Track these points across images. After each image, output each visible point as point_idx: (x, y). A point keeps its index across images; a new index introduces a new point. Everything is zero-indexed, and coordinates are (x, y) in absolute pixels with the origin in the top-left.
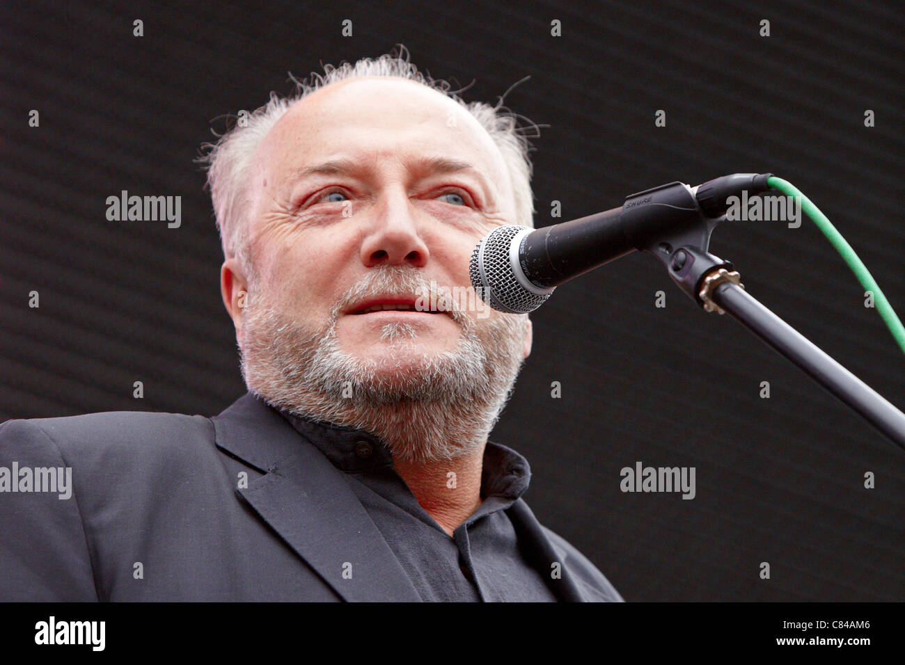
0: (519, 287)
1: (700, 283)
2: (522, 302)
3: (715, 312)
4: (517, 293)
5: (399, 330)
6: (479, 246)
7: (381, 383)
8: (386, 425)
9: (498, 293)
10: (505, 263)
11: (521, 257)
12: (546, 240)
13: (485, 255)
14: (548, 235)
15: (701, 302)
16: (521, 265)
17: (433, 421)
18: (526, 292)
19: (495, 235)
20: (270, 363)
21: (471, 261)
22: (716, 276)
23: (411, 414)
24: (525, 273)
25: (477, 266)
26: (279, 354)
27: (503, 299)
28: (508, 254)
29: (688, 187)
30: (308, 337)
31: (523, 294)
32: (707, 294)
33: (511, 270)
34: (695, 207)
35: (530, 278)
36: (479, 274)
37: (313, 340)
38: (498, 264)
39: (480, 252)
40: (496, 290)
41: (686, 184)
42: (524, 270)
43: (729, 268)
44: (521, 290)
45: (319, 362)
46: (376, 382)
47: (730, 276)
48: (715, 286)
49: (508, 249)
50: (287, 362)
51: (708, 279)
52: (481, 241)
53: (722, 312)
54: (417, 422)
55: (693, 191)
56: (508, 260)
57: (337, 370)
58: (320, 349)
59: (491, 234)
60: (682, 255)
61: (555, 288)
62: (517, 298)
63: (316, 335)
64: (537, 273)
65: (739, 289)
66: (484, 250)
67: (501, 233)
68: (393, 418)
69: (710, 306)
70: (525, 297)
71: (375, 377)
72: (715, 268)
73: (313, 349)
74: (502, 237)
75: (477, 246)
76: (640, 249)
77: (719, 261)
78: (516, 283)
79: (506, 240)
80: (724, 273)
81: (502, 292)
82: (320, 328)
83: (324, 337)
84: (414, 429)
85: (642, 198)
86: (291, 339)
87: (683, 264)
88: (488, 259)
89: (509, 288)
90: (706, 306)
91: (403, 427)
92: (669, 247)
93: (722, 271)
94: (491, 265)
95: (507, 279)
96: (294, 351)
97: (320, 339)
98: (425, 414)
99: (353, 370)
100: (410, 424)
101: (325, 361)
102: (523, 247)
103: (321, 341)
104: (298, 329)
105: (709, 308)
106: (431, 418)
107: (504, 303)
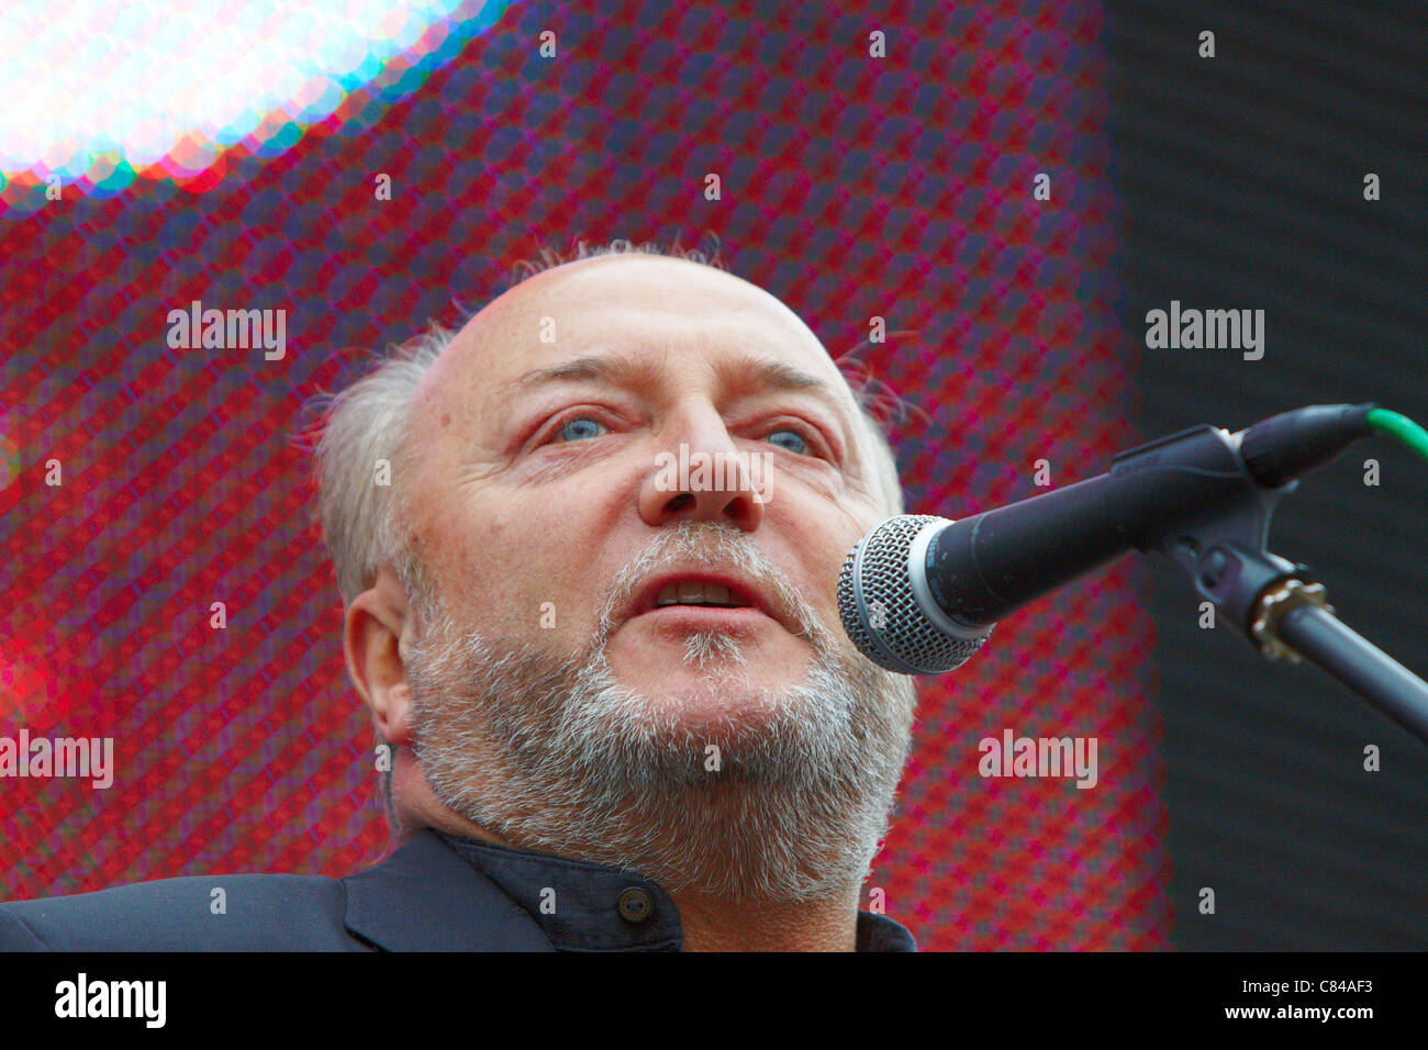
0: (928, 627)
1: (1254, 609)
2: (934, 653)
3: (1283, 660)
4: (925, 637)
5: (713, 647)
6: (853, 556)
7: (690, 735)
8: (693, 827)
9: (891, 640)
10: (901, 586)
11: (930, 572)
12: (973, 540)
13: (863, 572)
14: (976, 531)
15: (1256, 641)
16: (930, 586)
17: (776, 823)
18: (942, 635)
19: (881, 534)
20: (485, 736)
21: (840, 584)
22: (1282, 595)
23: (739, 807)
24: (938, 602)
25: (851, 593)
26: (501, 711)
27: (899, 651)
28: (906, 569)
29: (1224, 434)
30: (556, 668)
31: (936, 639)
32: (1267, 628)
33: (912, 597)
34: (1237, 470)
35: (948, 611)
36: (855, 607)
37: (565, 671)
38: (889, 587)
39: (855, 566)
40: (888, 635)
41: (1221, 428)
42: (935, 597)
43: (1305, 578)
44: (932, 633)
45: (575, 712)
46: (681, 735)
47: (1309, 594)
48: (1281, 614)
49: (905, 559)
50: (516, 724)
51: (1269, 600)
52: (856, 547)
53: (1296, 658)
54: (749, 824)
55: (1232, 439)
56: (907, 580)
57: (607, 719)
58: (577, 688)
59: (872, 535)
60: (1219, 558)
61: (994, 625)
62: (926, 647)
63: (569, 663)
64: (960, 600)
65: (1326, 615)
66: (862, 563)
67: (891, 532)
68: (707, 814)
69: (1276, 649)
70: (939, 645)
71: (678, 725)
72: (1280, 580)
73: (563, 688)
74: (894, 537)
75: (850, 556)
76: (1143, 548)
77: (1286, 565)
78: (923, 621)
79: (900, 543)
80: (1295, 589)
81: (898, 637)
82: (577, 651)
83: (585, 666)
84: (742, 834)
85: (1143, 458)
86: (523, 677)
87: (1222, 574)
88: (870, 579)
89: (910, 630)
90: (1266, 649)
91: (723, 830)
92: (1193, 544)
93: (1292, 584)
94: (877, 589)
95: (907, 613)
96: (530, 697)
97: (576, 672)
98: (763, 809)
99: (638, 715)
100: (736, 826)
101: (586, 709)
102: (932, 554)
103: (580, 673)
104: (537, 656)
105: (1272, 650)
106: (774, 816)
107: (902, 657)
